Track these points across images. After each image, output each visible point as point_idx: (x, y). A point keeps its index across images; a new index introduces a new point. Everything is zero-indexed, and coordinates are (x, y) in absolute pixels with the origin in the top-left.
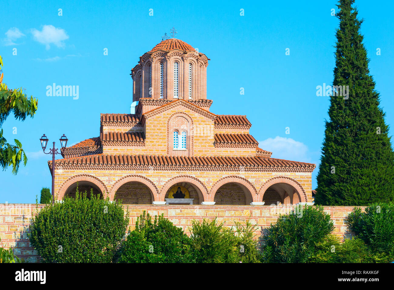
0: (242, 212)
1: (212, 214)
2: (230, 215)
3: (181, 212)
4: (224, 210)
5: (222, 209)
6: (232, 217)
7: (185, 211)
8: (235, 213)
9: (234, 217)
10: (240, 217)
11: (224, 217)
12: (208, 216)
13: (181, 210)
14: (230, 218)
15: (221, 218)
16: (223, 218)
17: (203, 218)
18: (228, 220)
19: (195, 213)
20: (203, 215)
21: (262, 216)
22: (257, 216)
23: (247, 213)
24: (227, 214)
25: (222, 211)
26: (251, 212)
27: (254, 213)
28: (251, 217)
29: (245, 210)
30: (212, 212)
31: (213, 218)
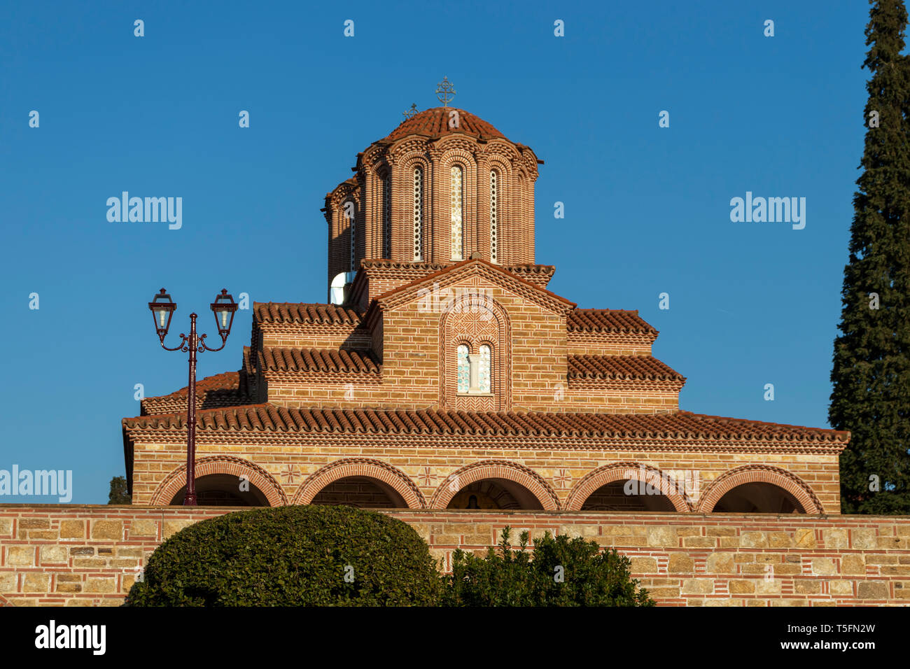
0: (792, 536)
1: (700, 540)
2: (753, 545)
3: (600, 533)
4: (734, 528)
5: (727, 527)
6: (761, 550)
7: (613, 532)
8: (769, 539)
9: (767, 550)
10: (786, 551)
11: (735, 550)
12: (684, 546)
14: (755, 554)
15: (725, 554)
16: (732, 554)
17: (670, 553)
18: (749, 559)
19: (644, 539)
20: (669, 544)
21: (853, 549)
22: (838, 546)
23: (806, 540)
24: (744, 540)
25: (730, 533)
26: (819, 536)
27: (826, 539)
28: (821, 552)
29: (800, 530)
30: (698, 534)
31: (701, 553)
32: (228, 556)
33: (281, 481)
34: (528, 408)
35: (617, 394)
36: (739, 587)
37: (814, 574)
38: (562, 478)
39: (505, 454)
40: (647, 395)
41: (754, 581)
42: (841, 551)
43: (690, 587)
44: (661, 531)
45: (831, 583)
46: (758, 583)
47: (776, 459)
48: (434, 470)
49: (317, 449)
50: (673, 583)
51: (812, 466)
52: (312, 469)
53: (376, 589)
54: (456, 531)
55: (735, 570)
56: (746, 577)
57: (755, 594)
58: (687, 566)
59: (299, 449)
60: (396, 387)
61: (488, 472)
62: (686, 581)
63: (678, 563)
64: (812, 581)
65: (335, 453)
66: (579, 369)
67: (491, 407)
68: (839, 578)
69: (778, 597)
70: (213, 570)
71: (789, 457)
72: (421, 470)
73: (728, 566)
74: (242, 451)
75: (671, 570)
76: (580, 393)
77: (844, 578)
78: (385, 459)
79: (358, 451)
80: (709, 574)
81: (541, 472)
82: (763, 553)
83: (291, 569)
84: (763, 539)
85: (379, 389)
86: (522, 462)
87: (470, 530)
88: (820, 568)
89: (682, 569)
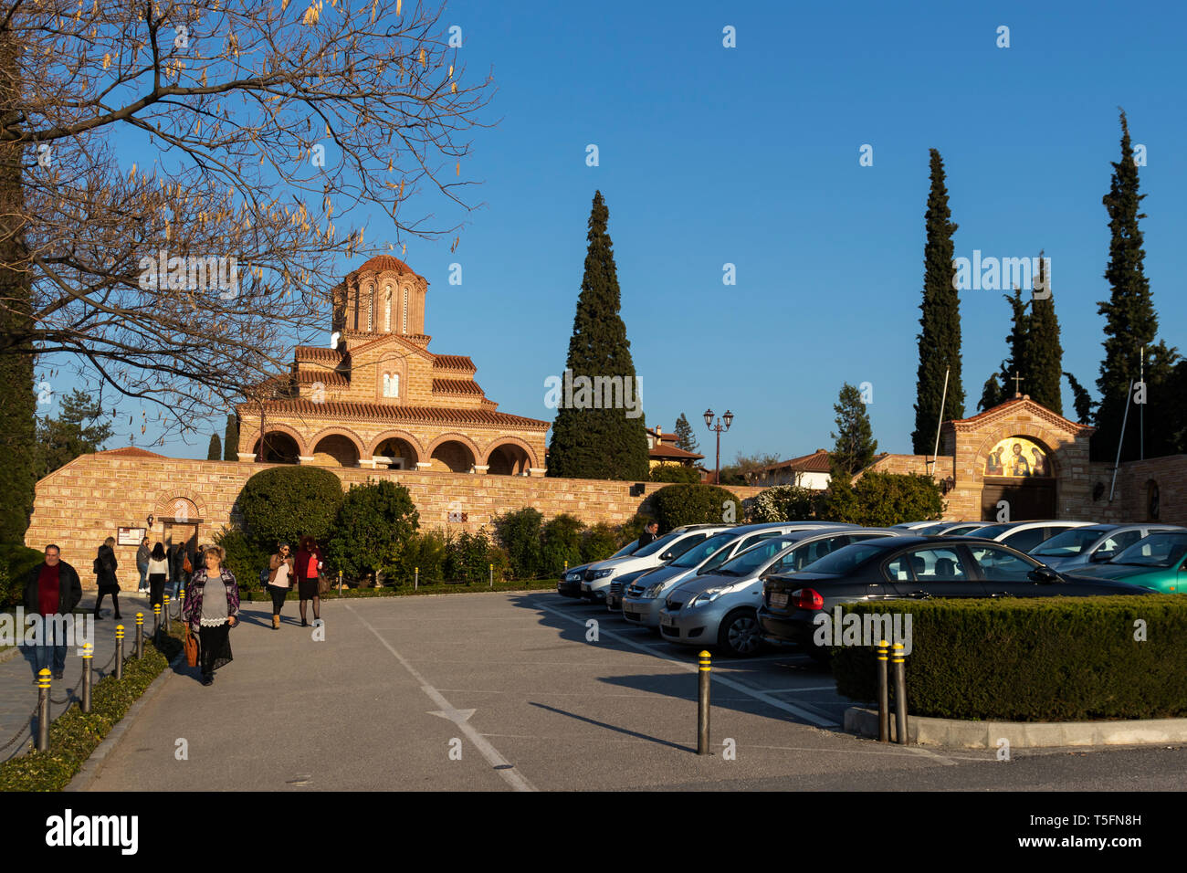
5: (449, 477)
8: (464, 482)
11: (452, 486)
12: (434, 484)
13: (404, 477)
14: (459, 488)
15: (448, 487)
17: (429, 486)
18: (457, 489)
19: (420, 481)
20: (428, 482)
21: (494, 487)
22: (487, 486)
23: (478, 483)
24: (455, 482)
25: (450, 480)
26: (482, 482)
27: (485, 483)
28: (482, 487)
29: (475, 480)
30: (438, 479)
31: (439, 486)
32: (273, 484)
33: (304, 435)
34: (415, 404)
35: (453, 399)
36: (452, 499)
38: (424, 439)
39: (401, 426)
40: (466, 400)
41: (458, 497)
43: (435, 498)
44: (425, 478)
45: (485, 499)
47: (518, 433)
48: (370, 433)
49: (320, 421)
50: (429, 497)
51: (534, 437)
52: (317, 430)
53: (321, 497)
55: (451, 493)
56: (455, 496)
59: (312, 421)
60: (356, 393)
61: (393, 435)
65: (328, 423)
66: (439, 386)
67: (398, 403)
68: (487, 497)
69: (466, 503)
70: (268, 489)
71: (524, 433)
72: (364, 433)
74: (287, 421)
75: (429, 492)
76: (437, 399)
77: (489, 497)
78: (349, 427)
79: (337, 423)
80: (442, 494)
81: (416, 435)
82: (461, 487)
83: (293, 489)
85: (348, 393)
86: (408, 430)
88: (480, 493)
89: (432, 491)
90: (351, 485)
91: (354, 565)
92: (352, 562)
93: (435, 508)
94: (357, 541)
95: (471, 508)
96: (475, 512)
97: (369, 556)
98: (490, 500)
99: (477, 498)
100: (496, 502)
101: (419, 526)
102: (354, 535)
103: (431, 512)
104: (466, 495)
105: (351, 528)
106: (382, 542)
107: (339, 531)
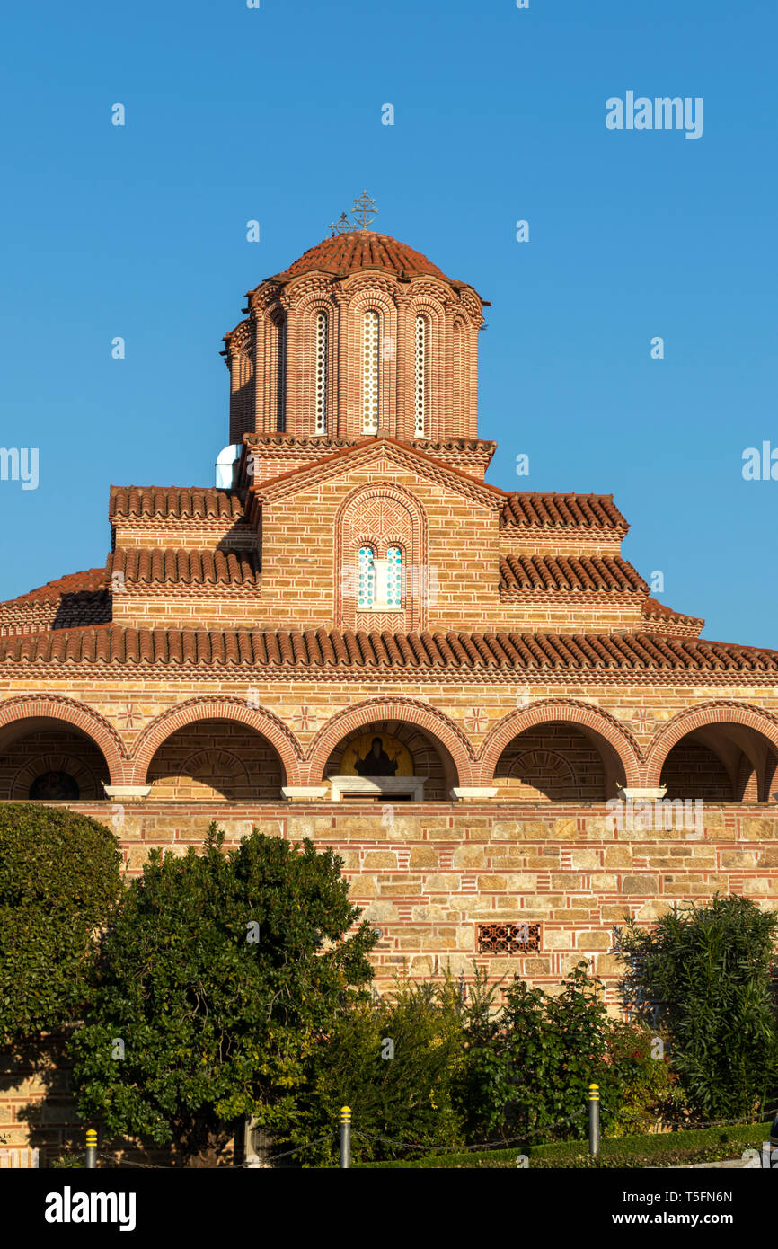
0: (551, 826)
1: (446, 832)
2: (506, 836)
3: (334, 826)
4: (485, 818)
5: (478, 817)
6: (515, 842)
7: (349, 824)
8: (525, 830)
9: (522, 842)
10: (543, 842)
11: (486, 842)
12: (428, 839)
13: (334, 820)
14: (508, 846)
15: (474, 846)
16: (482, 847)
17: (412, 846)
18: (501, 852)
19: (384, 831)
20: (411, 836)
21: (619, 839)
22: (602, 837)
23: (567, 830)
24: (496, 832)
25: (480, 823)
26: (582, 826)
27: (589, 829)
28: (582, 843)
29: (560, 820)
30: (445, 825)
31: (447, 847)
34: (446, 627)
36: (489, 883)
37: (573, 868)
41: (505, 876)
42: (605, 842)
43: (434, 884)
45: (593, 877)
46: (511, 878)
50: (414, 879)
54: (171, 825)
55: (485, 864)
56: (496, 872)
57: (507, 890)
58: (431, 860)
60: (277, 602)
61: (384, 712)
62: (429, 877)
63: (421, 858)
64: (572, 875)
65: (188, 689)
67: (398, 625)
68: (601, 871)
69: (533, 893)
73: (478, 860)
75: (413, 865)
77: (608, 871)
79: (217, 687)
80: (454, 868)
81: (450, 712)
82: (518, 845)
84: (518, 829)
85: (255, 604)
87: (186, 823)
88: (581, 861)
89: (425, 863)
90: (154, 855)
91: (156, 1106)
92: (148, 1096)
93: (434, 912)
94: (162, 1030)
95: (550, 908)
96: (561, 920)
97: (205, 1075)
98: (609, 882)
99: (567, 876)
100: (630, 886)
101: (368, 974)
102: (150, 1012)
103: (424, 926)
104: (534, 867)
105: (139, 991)
106: (242, 1028)
107: (100, 1001)
